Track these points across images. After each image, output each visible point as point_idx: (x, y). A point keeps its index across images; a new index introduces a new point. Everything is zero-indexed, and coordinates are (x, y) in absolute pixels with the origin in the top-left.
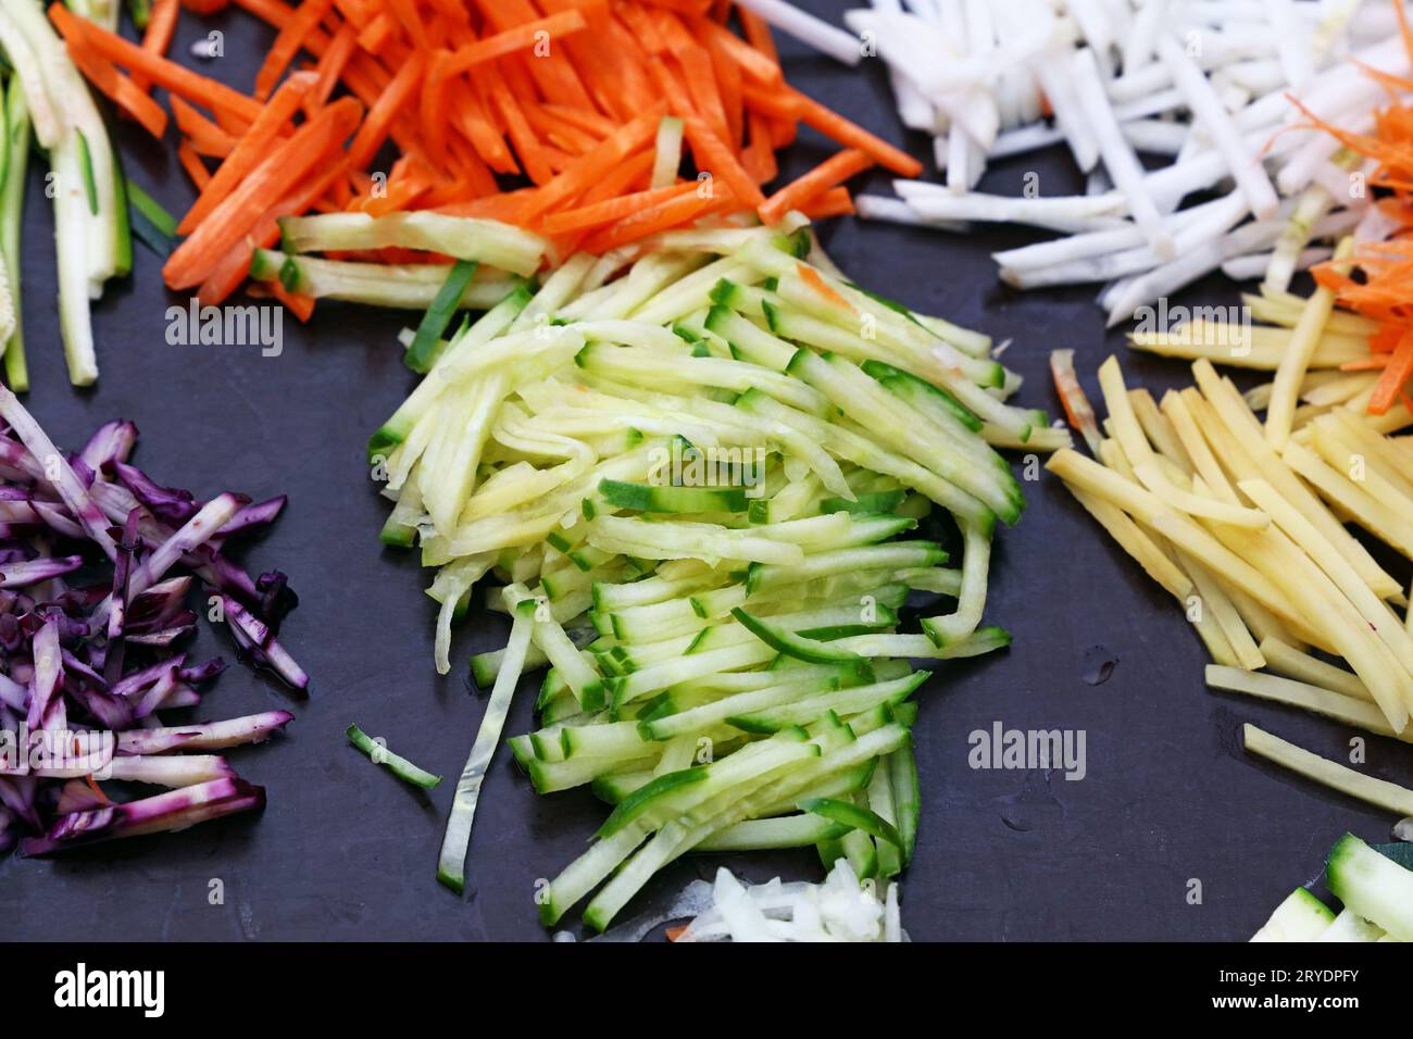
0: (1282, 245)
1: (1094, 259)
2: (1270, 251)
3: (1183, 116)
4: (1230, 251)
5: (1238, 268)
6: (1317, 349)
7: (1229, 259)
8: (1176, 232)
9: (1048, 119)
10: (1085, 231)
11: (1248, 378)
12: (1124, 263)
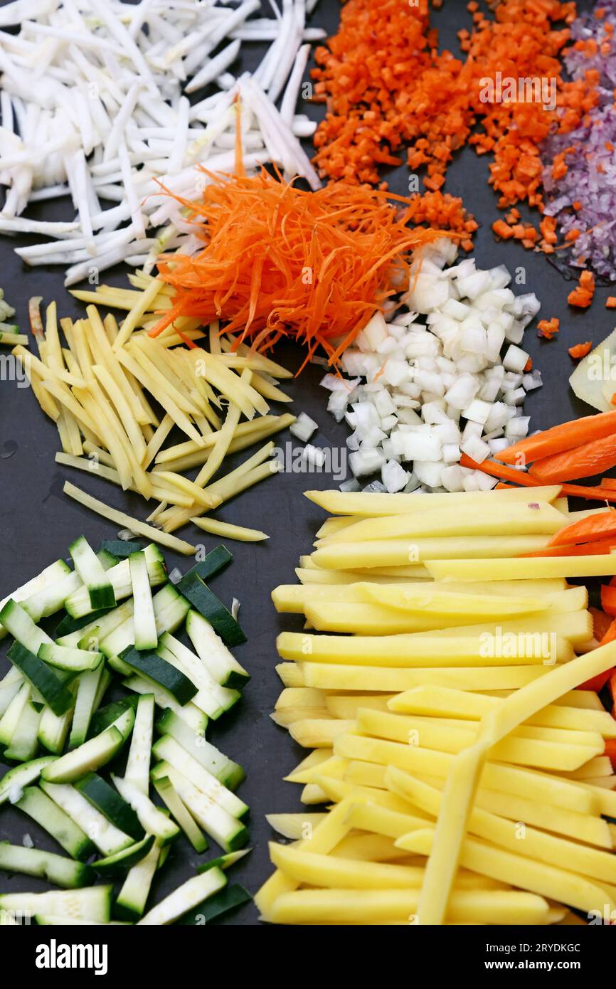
0: (152, 251)
1: (65, 253)
2: (148, 253)
3: (119, 183)
4: (130, 252)
5: (132, 261)
6: (154, 302)
7: (130, 256)
8: (97, 245)
9: (66, 184)
10: (68, 238)
11: (121, 314)
12: (78, 256)
